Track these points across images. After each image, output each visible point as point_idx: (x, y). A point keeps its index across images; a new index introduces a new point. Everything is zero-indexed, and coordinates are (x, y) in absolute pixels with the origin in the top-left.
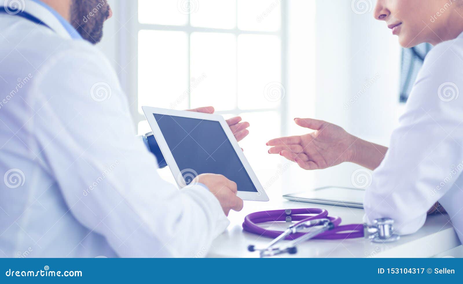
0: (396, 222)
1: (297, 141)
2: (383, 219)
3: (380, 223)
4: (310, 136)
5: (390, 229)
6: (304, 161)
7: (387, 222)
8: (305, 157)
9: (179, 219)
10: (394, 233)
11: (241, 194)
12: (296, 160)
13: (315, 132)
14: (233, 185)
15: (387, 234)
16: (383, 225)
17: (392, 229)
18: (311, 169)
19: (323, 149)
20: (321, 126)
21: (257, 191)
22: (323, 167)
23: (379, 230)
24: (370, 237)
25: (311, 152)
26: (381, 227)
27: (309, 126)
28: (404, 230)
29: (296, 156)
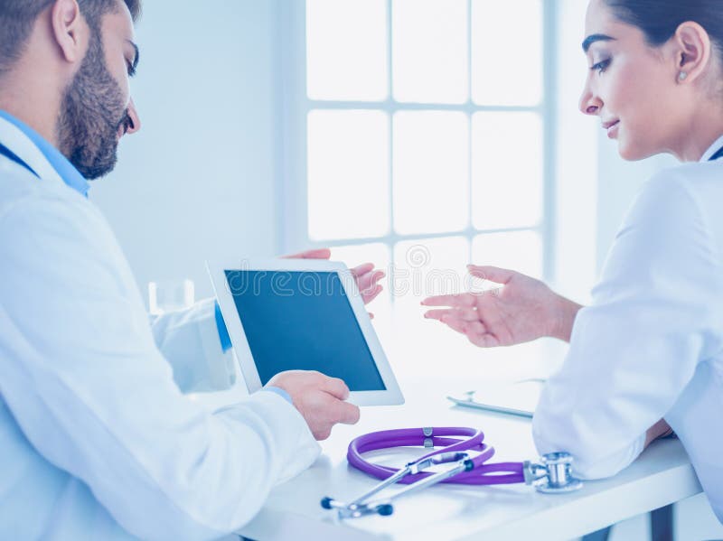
0: (577, 459)
1: (470, 301)
2: (557, 455)
3: (550, 462)
4: (492, 294)
5: (567, 471)
6: (477, 334)
7: (562, 460)
8: (480, 328)
9: (201, 460)
10: (574, 476)
11: (354, 397)
12: (464, 331)
13: (501, 286)
14: (337, 384)
15: (562, 479)
16: (556, 466)
17: (570, 471)
18: (487, 346)
19: (510, 315)
20: (509, 278)
21: (385, 389)
22: (507, 344)
23: (548, 472)
24: (535, 483)
25: (490, 319)
26: (552, 469)
27: (490, 278)
28: (592, 473)
29: (465, 324)
